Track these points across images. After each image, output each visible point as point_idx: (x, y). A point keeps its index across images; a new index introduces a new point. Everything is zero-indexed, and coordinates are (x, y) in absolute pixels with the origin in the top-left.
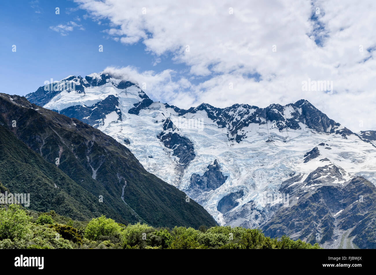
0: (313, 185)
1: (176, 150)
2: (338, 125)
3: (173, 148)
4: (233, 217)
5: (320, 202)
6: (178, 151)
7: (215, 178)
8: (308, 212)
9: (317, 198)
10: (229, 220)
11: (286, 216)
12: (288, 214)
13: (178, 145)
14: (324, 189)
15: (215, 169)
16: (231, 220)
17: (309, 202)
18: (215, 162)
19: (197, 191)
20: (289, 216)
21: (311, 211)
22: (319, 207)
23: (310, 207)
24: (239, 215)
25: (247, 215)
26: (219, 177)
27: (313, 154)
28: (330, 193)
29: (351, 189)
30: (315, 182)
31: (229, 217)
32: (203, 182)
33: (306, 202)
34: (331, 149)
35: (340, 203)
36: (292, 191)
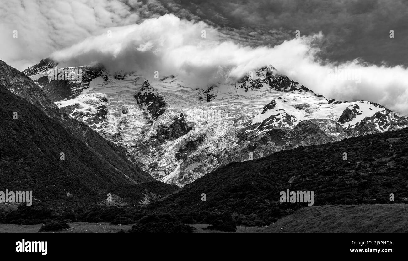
0: (265, 130)
1: (150, 106)
2: (297, 83)
3: (148, 105)
4: (189, 162)
5: (268, 144)
6: (151, 108)
7: (179, 129)
8: (256, 154)
9: (266, 140)
10: (186, 165)
11: (235, 158)
12: (237, 156)
13: (151, 103)
14: (273, 132)
15: (180, 120)
16: (187, 165)
17: (257, 144)
18: (182, 115)
19: (162, 141)
20: (238, 158)
21: (259, 153)
22: (266, 149)
23: (258, 149)
24: (196, 160)
25: (203, 160)
26: (183, 128)
27: (271, 106)
28: (278, 136)
29: (298, 132)
30: (266, 128)
31: (186, 163)
32: (168, 133)
33: (255, 145)
34: (287, 102)
35: (287, 144)
36: (246, 137)
